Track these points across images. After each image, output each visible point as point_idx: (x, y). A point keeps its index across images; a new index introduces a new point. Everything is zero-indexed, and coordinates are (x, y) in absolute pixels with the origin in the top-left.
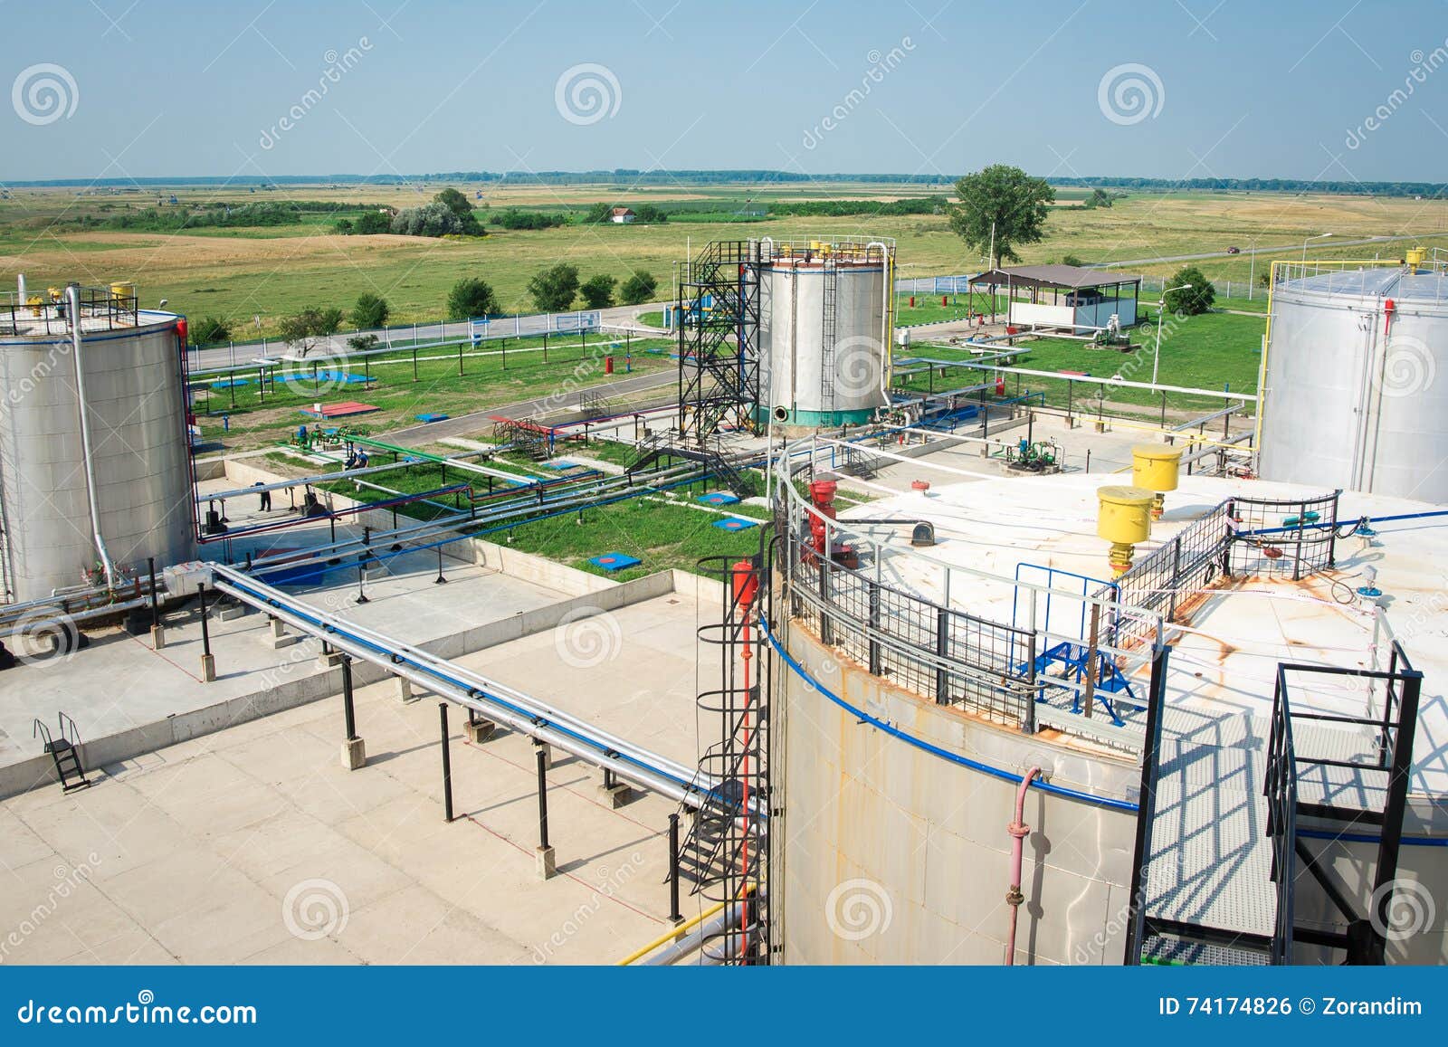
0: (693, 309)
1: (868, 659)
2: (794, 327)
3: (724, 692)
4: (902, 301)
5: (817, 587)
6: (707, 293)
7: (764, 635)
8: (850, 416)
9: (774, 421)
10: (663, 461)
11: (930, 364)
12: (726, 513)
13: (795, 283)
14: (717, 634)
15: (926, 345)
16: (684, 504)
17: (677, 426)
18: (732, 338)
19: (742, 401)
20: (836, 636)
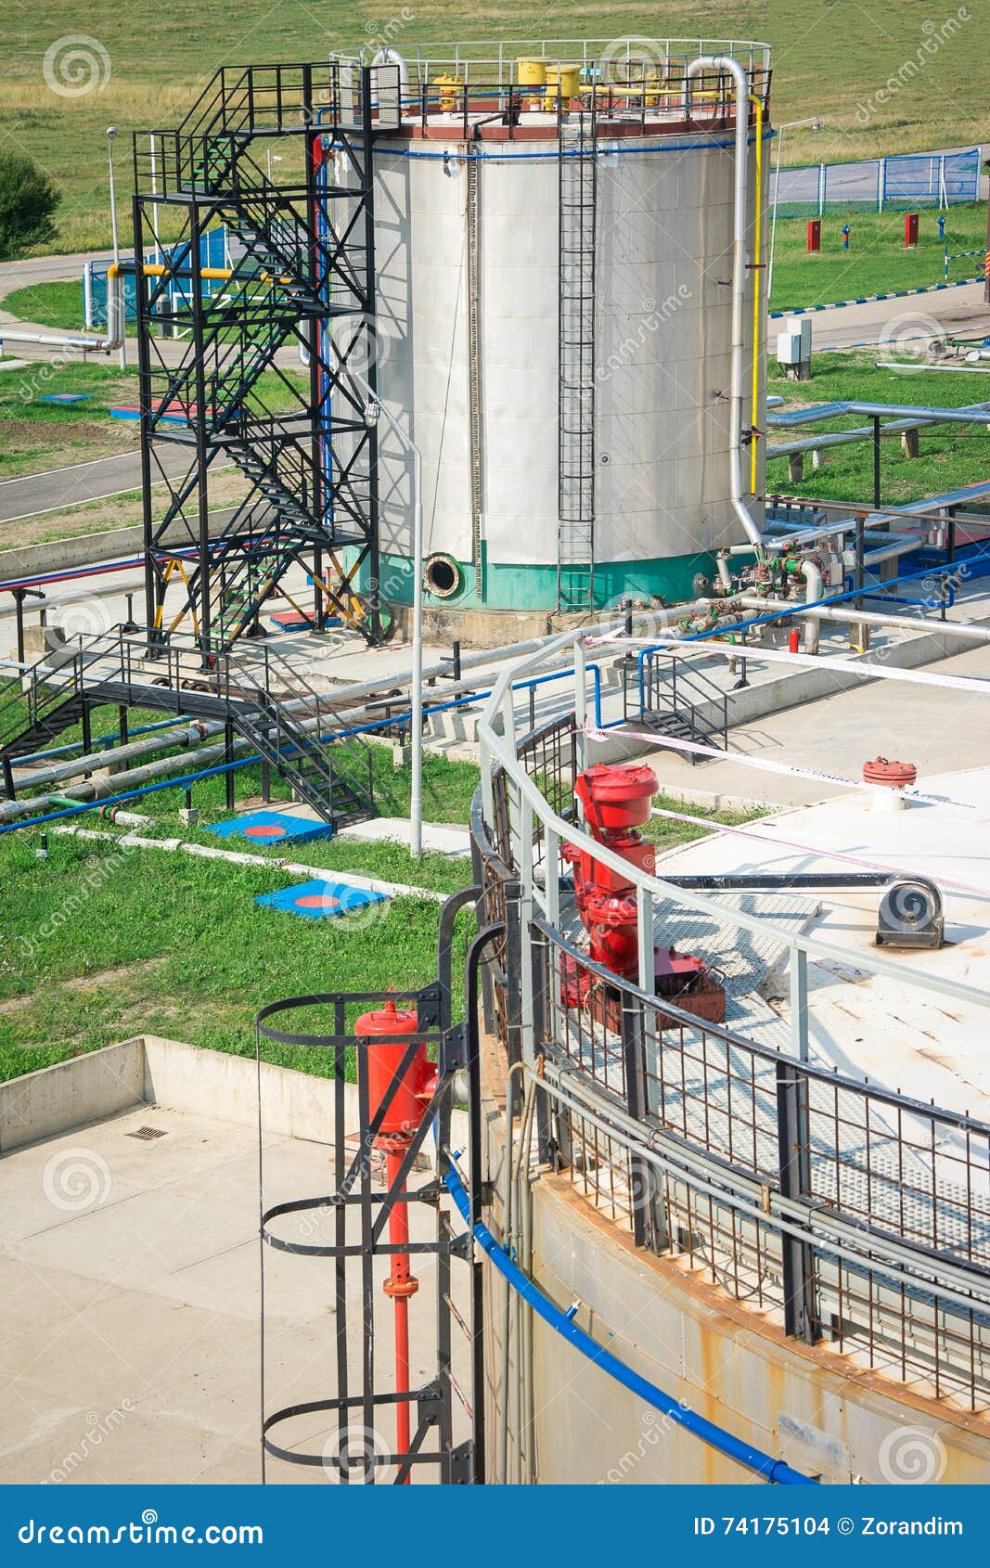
0: (175, 273)
1: (779, 1294)
2: (475, 321)
3: (343, 1404)
4: (783, 236)
5: (615, 1077)
6: (216, 222)
7: (459, 1226)
8: (642, 581)
9: (426, 598)
10: (104, 720)
11: (875, 418)
12: (295, 869)
13: (474, 188)
14: (316, 1227)
15: (859, 362)
16: (170, 844)
17: (140, 618)
18: (293, 357)
19: (329, 542)
20: (677, 1221)
